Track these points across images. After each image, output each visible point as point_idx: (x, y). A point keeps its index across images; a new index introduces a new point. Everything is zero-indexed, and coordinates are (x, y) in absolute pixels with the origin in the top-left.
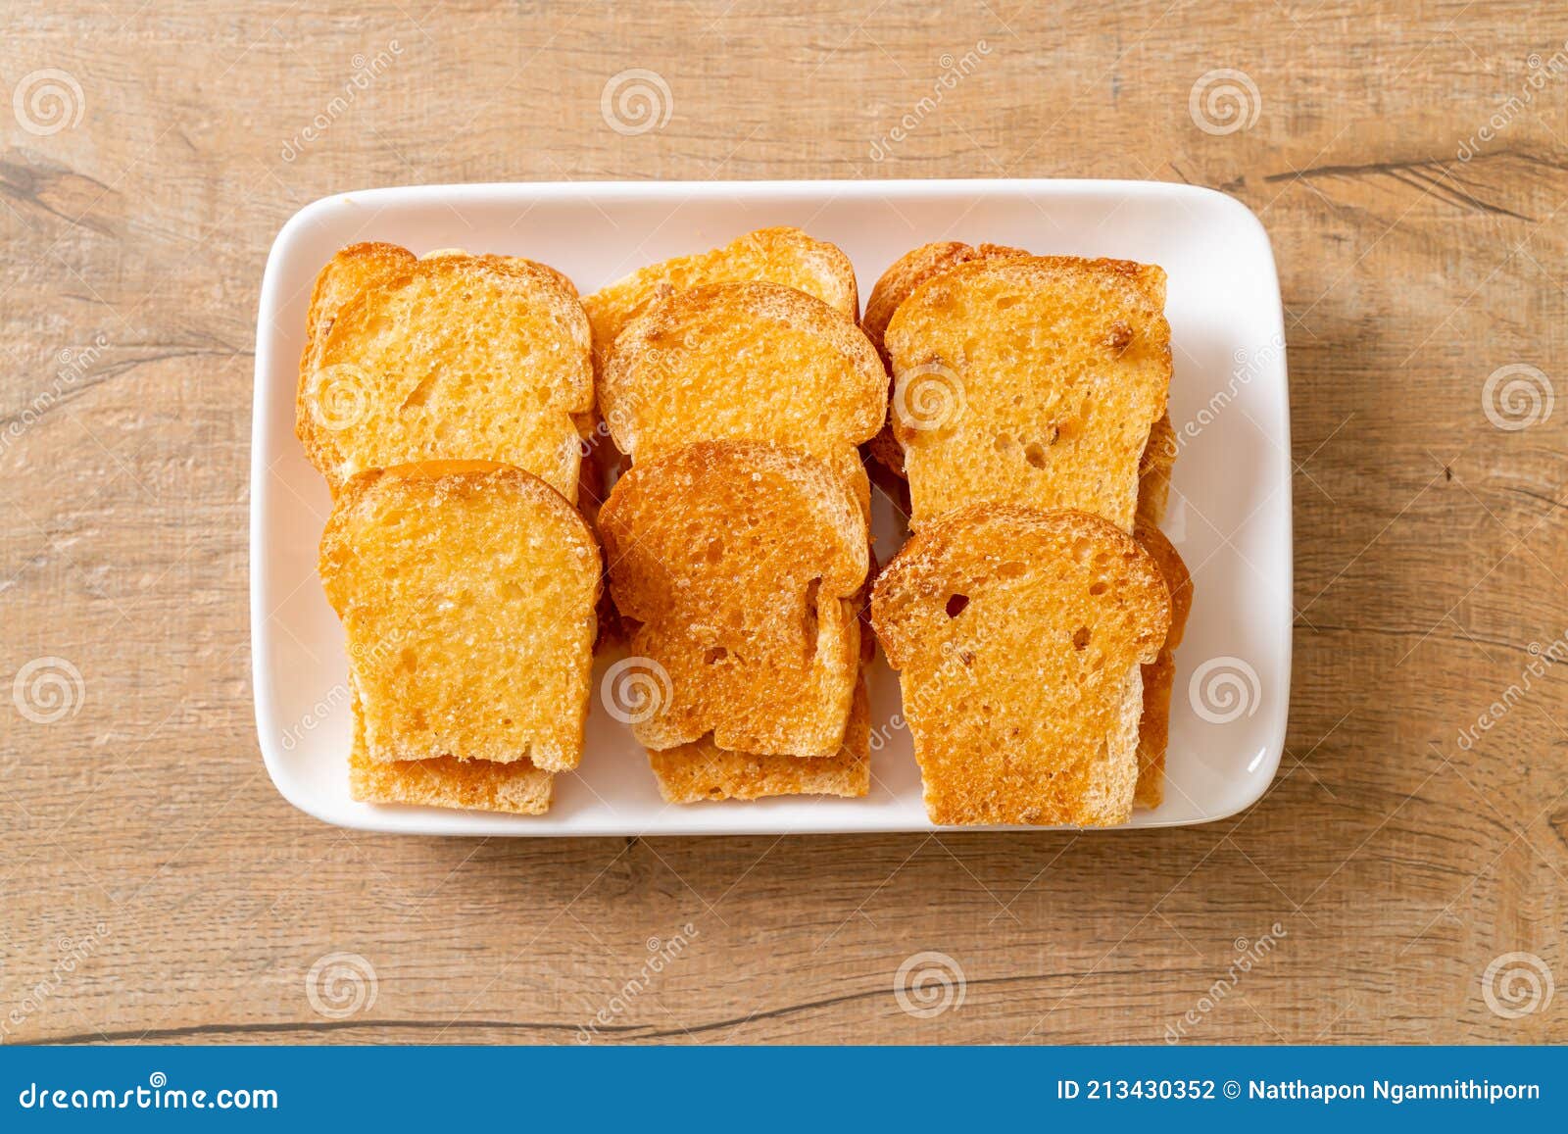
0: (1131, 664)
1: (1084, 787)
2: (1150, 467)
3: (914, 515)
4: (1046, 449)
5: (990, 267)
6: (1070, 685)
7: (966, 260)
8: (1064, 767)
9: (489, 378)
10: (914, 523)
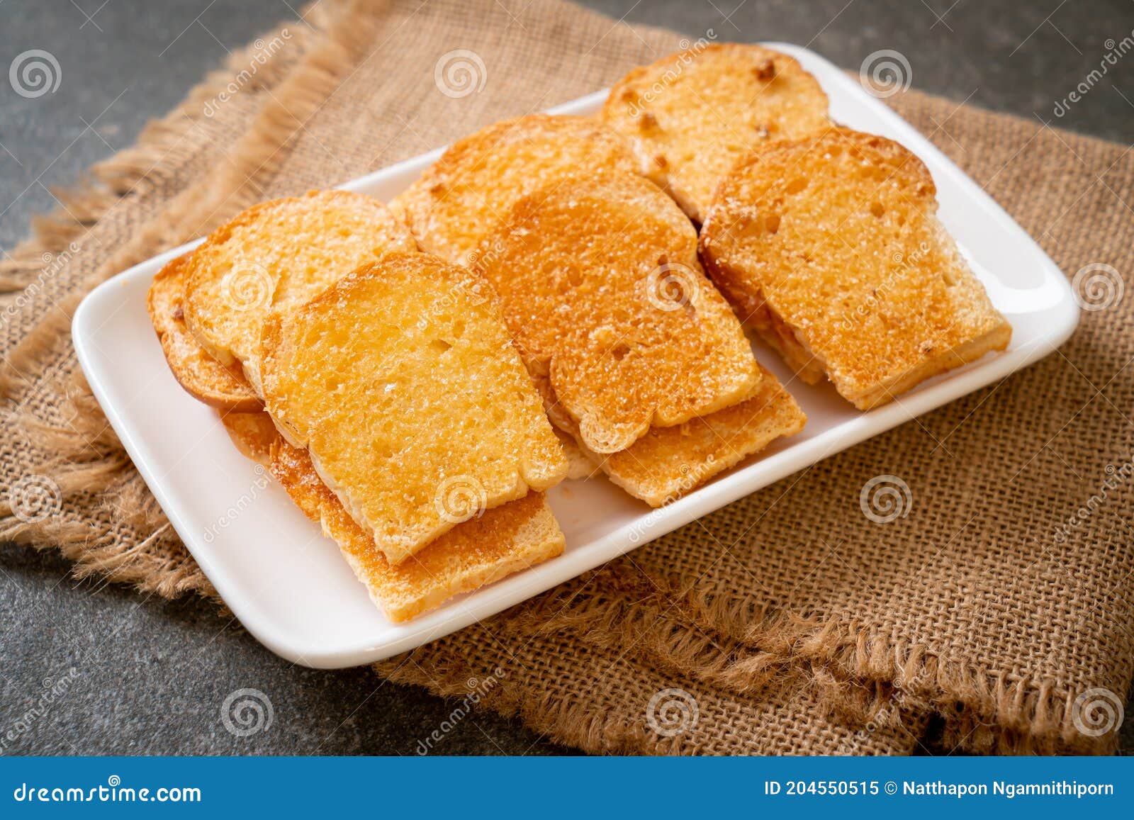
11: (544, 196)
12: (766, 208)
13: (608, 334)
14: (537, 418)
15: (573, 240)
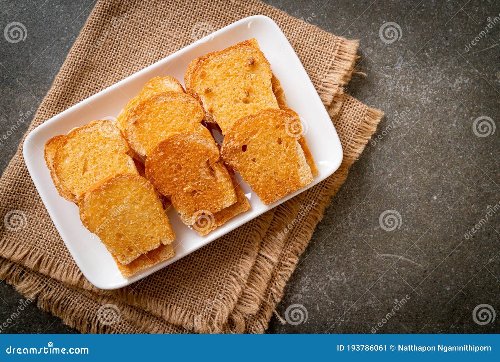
0: (294, 141)
1: (298, 178)
2: (276, 90)
3: (223, 131)
4: (247, 98)
5: (211, 59)
6: (282, 154)
7: (204, 60)
8: (291, 175)
9: (100, 155)
10: (224, 133)
11: (169, 140)
12: (242, 142)
13: (190, 188)
14: (166, 226)
15: (179, 154)
